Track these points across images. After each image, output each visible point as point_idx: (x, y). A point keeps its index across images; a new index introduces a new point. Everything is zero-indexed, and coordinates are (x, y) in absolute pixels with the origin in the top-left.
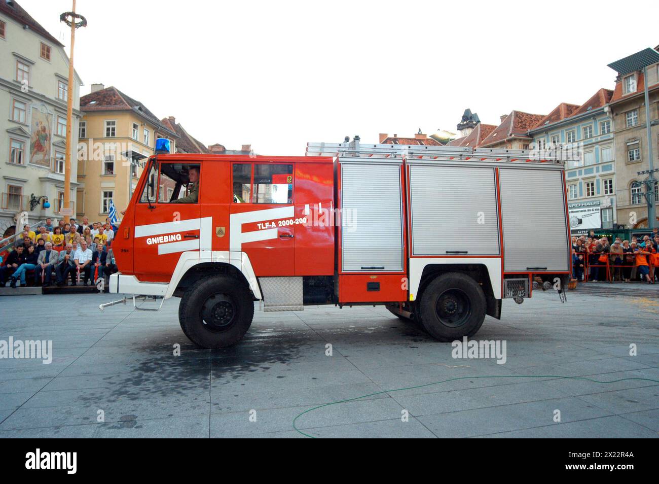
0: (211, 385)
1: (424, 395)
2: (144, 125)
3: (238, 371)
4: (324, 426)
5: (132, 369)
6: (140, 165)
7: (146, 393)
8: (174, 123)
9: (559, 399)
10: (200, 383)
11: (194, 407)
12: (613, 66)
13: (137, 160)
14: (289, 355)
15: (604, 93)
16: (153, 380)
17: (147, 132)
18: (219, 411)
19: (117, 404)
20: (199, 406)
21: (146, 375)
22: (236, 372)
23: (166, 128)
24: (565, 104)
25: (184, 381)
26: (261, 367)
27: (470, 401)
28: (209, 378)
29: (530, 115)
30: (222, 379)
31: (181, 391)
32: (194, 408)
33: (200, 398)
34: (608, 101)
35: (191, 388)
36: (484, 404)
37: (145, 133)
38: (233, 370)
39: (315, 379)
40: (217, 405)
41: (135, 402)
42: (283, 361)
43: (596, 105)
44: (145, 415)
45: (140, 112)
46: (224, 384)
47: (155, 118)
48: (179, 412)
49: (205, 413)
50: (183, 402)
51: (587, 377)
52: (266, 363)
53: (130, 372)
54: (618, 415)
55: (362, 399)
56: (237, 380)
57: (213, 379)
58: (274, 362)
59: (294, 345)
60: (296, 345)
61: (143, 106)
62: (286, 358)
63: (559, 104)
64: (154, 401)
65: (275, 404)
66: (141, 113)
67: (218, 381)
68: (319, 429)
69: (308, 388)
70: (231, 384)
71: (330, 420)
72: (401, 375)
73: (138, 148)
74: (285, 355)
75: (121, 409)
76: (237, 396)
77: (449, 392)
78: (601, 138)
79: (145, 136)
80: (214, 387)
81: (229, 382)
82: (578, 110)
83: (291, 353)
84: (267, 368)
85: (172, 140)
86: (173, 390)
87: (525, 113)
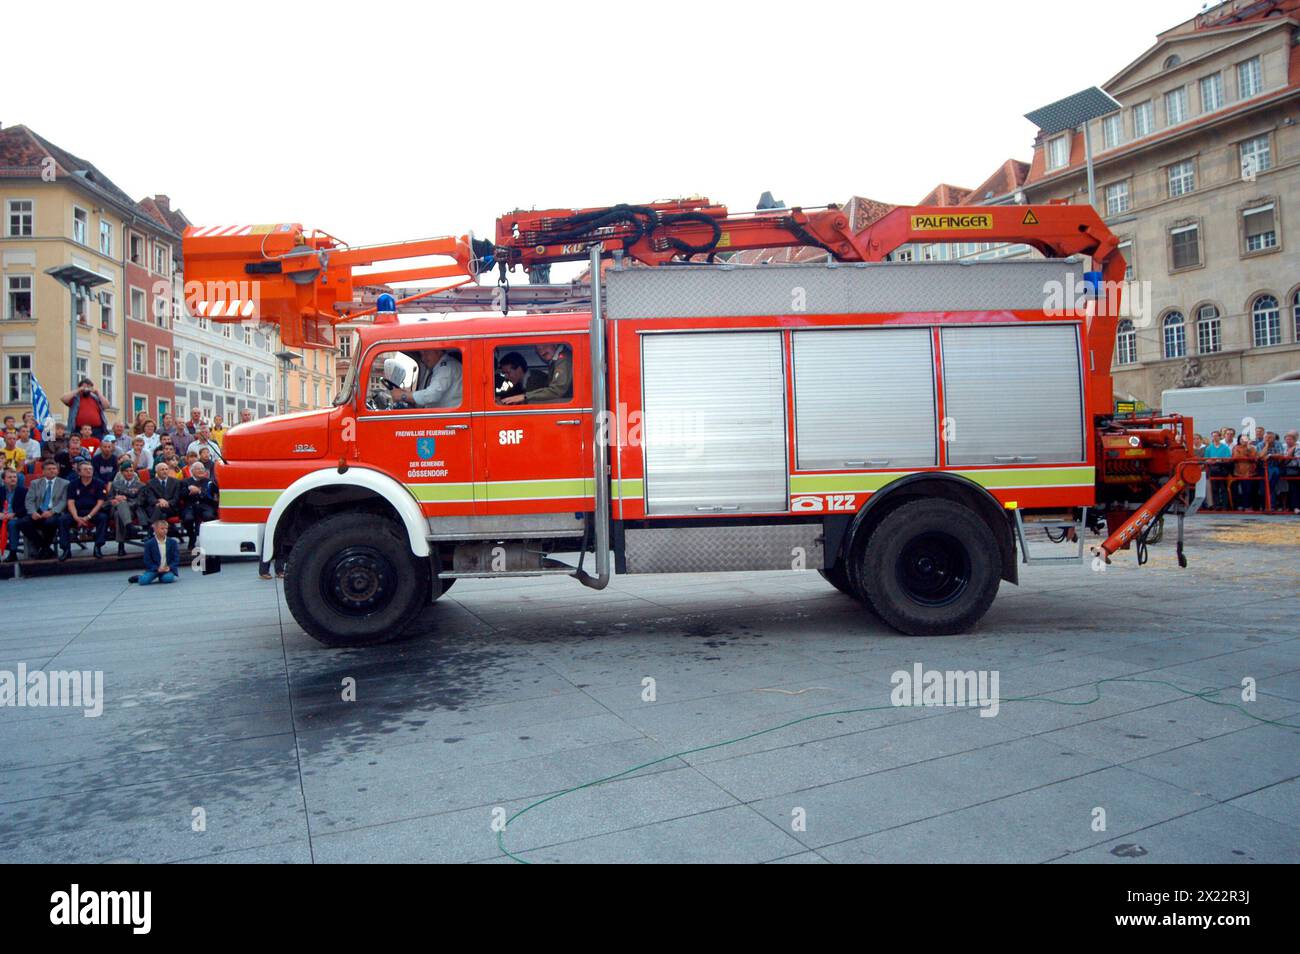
0: (302, 772)
1: (755, 756)
2: (100, 211)
3: (357, 733)
4: (566, 840)
5: (111, 748)
6: (93, 298)
7: (155, 800)
8: (168, 209)
9: (1008, 743)
10: (275, 767)
11: (270, 824)
12: (1033, 117)
13: (88, 287)
14: (461, 690)
15: (1015, 168)
16: (166, 769)
17: (107, 227)
18: (329, 827)
19: (87, 833)
20: (281, 820)
21: (146, 760)
22: (351, 737)
23: (150, 218)
24: (945, 186)
25: (238, 767)
26: (406, 722)
27: (845, 762)
28: (295, 755)
29: (884, 205)
30: (324, 754)
31: (236, 788)
32: (271, 826)
33: (279, 802)
34: (1020, 182)
35: (256, 781)
36: (874, 765)
37: (104, 228)
38: (347, 732)
39: (527, 738)
40: (323, 816)
41: (128, 825)
42: (451, 706)
43: (1000, 188)
44: (158, 853)
45: (89, 183)
46: (330, 765)
47: (125, 197)
48: (236, 839)
49: (298, 836)
50: (244, 814)
51: (1047, 697)
52: (415, 711)
53: (106, 757)
54: (1119, 765)
55: (632, 774)
56: (357, 754)
57: (305, 755)
58: (431, 709)
59: (469, 669)
60: (472, 668)
61: (96, 171)
62: (455, 698)
63: (936, 186)
64: (175, 817)
65: (451, 802)
66: (93, 185)
67: (316, 760)
68: (554, 849)
69: (515, 761)
70: (346, 763)
71: (574, 825)
72: (699, 717)
73: (88, 261)
74: (455, 691)
75: (98, 846)
76: (364, 790)
77: (802, 745)
78: (1010, 250)
79: (103, 235)
80: (307, 774)
81: (342, 760)
82: (969, 198)
83: (466, 687)
84: (421, 723)
85: (166, 245)
86: (216, 788)
87: (875, 202)
